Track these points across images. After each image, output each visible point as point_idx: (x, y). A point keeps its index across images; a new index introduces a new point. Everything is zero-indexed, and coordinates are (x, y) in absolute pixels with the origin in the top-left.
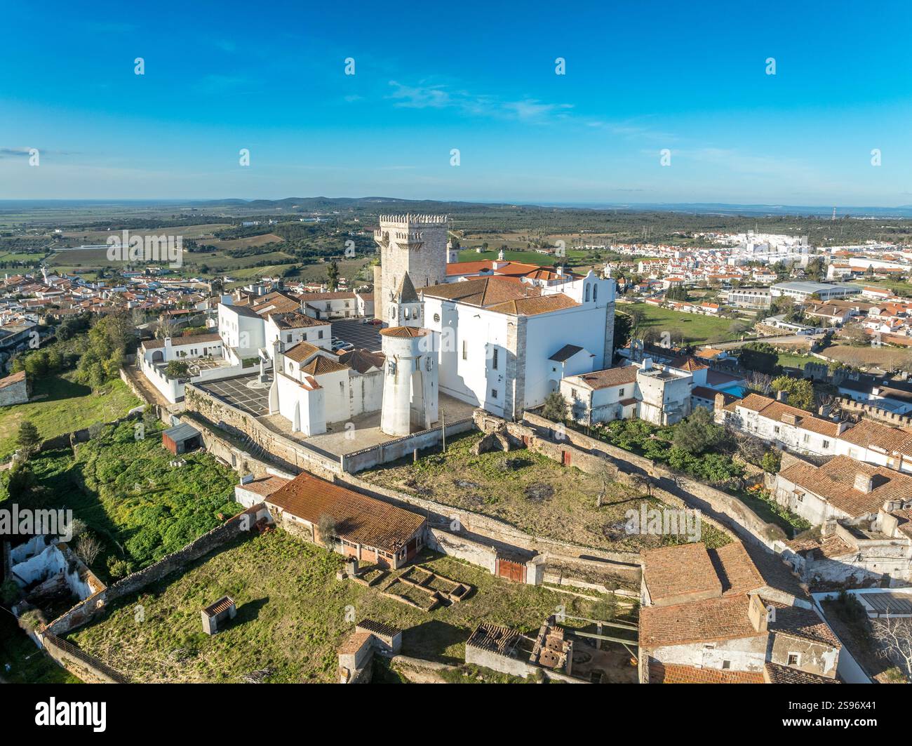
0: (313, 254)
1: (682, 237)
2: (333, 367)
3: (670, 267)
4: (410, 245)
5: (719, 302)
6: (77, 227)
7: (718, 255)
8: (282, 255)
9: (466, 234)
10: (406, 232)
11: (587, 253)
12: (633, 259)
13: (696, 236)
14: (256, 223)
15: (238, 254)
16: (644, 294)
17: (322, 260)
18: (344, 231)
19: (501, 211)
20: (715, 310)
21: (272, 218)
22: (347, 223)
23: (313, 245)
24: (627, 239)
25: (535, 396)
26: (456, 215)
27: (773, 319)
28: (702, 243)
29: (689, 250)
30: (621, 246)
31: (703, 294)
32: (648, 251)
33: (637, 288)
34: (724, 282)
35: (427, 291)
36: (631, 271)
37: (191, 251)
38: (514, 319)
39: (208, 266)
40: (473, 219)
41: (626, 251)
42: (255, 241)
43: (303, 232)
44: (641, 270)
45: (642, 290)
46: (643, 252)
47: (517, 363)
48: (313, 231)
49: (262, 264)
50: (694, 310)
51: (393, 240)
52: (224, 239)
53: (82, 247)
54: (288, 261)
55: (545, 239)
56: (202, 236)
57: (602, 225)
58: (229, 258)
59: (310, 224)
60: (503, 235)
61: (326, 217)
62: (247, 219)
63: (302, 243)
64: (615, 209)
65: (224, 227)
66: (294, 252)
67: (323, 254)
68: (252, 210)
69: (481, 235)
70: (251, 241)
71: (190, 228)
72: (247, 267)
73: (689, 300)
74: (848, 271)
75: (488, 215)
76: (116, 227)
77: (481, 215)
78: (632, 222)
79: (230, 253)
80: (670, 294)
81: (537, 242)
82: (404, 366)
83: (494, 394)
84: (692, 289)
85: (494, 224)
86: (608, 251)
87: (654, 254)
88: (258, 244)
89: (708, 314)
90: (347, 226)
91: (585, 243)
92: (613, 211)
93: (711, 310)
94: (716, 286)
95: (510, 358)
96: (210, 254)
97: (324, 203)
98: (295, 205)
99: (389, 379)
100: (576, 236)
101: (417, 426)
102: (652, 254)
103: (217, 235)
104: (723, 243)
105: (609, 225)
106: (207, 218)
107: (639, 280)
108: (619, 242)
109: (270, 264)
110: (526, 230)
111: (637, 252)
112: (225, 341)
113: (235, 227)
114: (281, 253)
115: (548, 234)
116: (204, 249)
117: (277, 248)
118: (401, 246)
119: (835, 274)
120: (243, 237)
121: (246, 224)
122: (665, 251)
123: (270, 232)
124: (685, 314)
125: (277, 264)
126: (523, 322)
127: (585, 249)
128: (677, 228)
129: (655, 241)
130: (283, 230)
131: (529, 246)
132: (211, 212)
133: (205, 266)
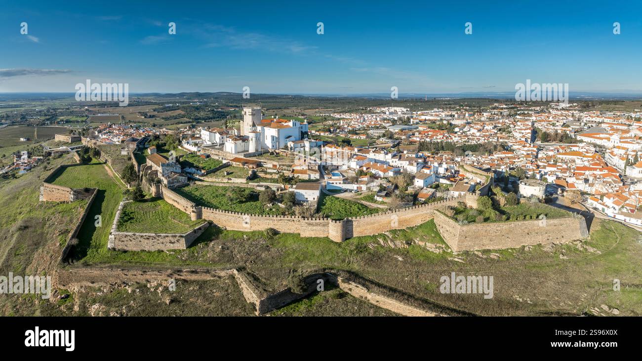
0: (199, 119)
1: (363, 109)
2: (238, 140)
3: (353, 122)
4: (252, 115)
5: (367, 134)
6: (92, 106)
7: (374, 117)
8: (186, 119)
9: (267, 110)
10: (251, 111)
11: (321, 118)
12: (339, 119)
13: (369, 109)
14: (171, 105)
15: (166, 119)
16: (341, 133)
17: (203, 121)
18: (212, 108)
19: (284, 98)
20: (365, 137)
21: (178, 103)
22: (212, 105)
23: (199, 115)
24: (339, 111)
25: (282, 146)
26: (262, 101)
27: (382, 138)
28: (370, 112)
29: (363, 115)
30: (336, 114)
31: (363, 132)
32: (347, 116)
33: (338, 130)
34: (372, 127)
35: (258, 125)
36: (338, 124)
37: (145, 117)
38: (277, 130)
39: (156, 124)
40: (270, 102)
41: (337, 116)
42: (172, 113)
43: (193, 109)
44: (342, 124)
45: (340, 131)
46: (344, 117)
47: (278, 139)
48: (197, 109)
49: (179, 123)
50: (357, 138)
51: (247, 113)
52: (158, 112)
53: (99, 115)
54: (189, 122)
55: (303, 112)
56: (148, 111)
57: (330, 105)
58: (163, 120)
59: (196, 106)
60: (284, 110)
61: (201, 102)
62: (166, 103)
63: (194, 114)
64: (337, 97)
65: (157, 107)
66: (191, 118)
67: (203, 119)
68: (165, 98)
69: (275, 110)
70: (170, 113)
71: (140, 107)
72: (172, 124)
73: (357, 134)
74: (418, 121)
75: (278, 101)
76: (109, 106)
77: (274, 100)
78: (344, 103)
79: (163, 118)
80: (350, 132)
81: (299, 113)
82: (254, 139)
83: (273, 146)
84: (360, 130)
85: (280, 105)
86: (330, 116)
87: (349, 117)
88: (174, 115)
89: (362, 138)
90: (213, 106)
91: (321, 113)
92: (336, 98)
93: (363, 137)
94: (369, 128)
95: (276, 138)
96: (154, 119)
97: (199, 95)
98: (185, 96)
99: (251, 142)
100: (317, 110)
101: (257, 150)
102: (348, 117)
103: (154, 110)
104: (378, 111)
105: (333, 105)
106: (146, 102)
107: (339, 128)
108: (334, 113)
109: (182, 123)
110: (295, 108)
111: (342, 116)
112: (204, 139)
113: (162, 107)
114: (185, 118)
115: (305, 109)
116: (151, 117)
117: (183, 116)
118: (249, 115)
119: (413, 122)
120: (166, 111)
121: (167, 105)
122: (354, 116)
123: (179, 109)
124: (354, 139)
125: (185, 123)
126: (278, 130)
127: (320, 116)
128: (362, 106)
129: (350, 112)
130: (184, 108)
131: (296, 115)
132: (147, 99)
133: (154, 124)
